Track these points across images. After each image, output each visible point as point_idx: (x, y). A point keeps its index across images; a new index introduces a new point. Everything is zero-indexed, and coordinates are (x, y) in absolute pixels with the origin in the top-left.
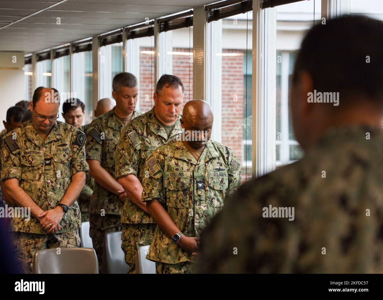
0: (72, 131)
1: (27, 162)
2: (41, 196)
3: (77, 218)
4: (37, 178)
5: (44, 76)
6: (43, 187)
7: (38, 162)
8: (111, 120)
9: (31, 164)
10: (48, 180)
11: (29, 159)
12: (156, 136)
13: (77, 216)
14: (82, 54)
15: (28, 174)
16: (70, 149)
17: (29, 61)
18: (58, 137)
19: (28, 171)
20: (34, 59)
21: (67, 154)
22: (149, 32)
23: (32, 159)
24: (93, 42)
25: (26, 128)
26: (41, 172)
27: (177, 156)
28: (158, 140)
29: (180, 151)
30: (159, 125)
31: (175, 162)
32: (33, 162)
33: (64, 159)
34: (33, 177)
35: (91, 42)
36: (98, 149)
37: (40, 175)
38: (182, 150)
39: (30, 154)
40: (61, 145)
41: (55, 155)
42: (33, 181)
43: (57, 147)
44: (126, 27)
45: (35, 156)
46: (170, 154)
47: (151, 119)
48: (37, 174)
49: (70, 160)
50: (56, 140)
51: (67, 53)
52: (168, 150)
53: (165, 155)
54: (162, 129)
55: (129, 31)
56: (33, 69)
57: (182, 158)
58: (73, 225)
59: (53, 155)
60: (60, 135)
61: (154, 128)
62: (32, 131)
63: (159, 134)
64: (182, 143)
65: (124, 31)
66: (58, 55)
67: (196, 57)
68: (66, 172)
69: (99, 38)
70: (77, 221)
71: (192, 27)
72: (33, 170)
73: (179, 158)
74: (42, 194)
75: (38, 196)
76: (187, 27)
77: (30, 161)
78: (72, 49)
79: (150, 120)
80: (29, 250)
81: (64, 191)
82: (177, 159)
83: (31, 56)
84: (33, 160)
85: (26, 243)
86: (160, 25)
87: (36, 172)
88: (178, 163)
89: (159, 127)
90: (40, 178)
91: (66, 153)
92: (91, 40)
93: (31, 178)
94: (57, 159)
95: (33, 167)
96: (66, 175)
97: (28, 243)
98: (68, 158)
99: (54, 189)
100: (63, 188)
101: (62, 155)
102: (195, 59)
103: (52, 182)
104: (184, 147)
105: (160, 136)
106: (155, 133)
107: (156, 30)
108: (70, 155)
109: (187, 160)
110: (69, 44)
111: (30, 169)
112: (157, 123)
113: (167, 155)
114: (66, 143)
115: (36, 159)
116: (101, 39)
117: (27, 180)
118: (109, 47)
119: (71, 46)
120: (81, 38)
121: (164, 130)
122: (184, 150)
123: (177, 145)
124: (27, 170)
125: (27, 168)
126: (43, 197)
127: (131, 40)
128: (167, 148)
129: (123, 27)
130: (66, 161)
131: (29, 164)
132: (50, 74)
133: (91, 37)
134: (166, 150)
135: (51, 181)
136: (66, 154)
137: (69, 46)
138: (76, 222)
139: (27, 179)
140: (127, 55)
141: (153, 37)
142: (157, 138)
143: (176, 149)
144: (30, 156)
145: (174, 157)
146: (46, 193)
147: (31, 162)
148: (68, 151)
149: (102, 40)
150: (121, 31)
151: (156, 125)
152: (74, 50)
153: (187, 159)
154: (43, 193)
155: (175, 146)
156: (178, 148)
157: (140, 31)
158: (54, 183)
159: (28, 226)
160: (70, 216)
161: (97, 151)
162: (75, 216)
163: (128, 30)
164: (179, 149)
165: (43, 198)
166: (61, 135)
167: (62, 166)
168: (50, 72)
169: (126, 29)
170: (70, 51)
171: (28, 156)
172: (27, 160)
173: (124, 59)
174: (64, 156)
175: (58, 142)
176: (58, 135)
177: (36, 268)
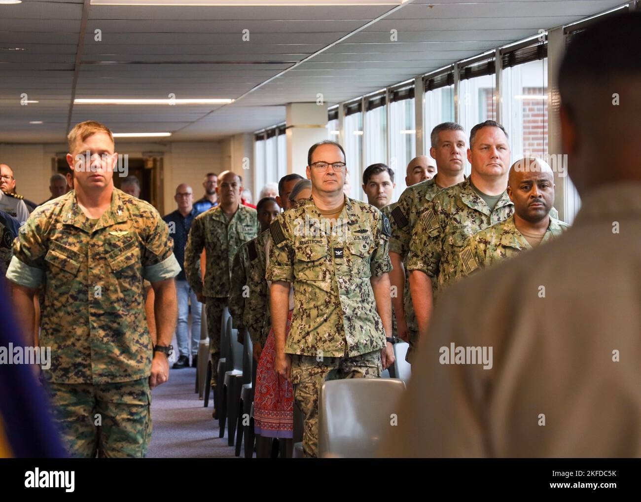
0: (372, 212)
1: (304, 255)
2: (329, 302)
3: (381, 333)
4: (321, 277)
5: (355, 136)
6: (332, 289)
7: (319, 254)
8: (431, 191)
9: (309, 258)
10: (340, 278)
11: (306, 252)
12: (470, 210)
13: (380, 331)
14: (402, 103)
15: (307, 272)
16: (372, 238)
17: (334, 116)
18: (353, 218)
19: (307, 269)
20: (341, 112)
21: (368, 244)
22: (489, 69)
23: (311, 250)
24: (416, 86)
25: (303, 207)
26: (324, 269)
27: (505, 242)
28: (472, 216)
29: (510, 235)
30: (476, 196)
31: (501, 252)
32: (312, 255)
33: (364, 251)
34: (315, 276)
35: (414, 86)
36: (399, 237)
37: (325, 273)
38: (513, 234)
39: (307, 245)
40: (359, 230)
41: (352, 244)
42: (315, 282)
43: (354, 233)
44: (459, 63)
45: (314, 247)
46: (494, 241)
47: (465, 189)
48: (319, 271)
49: (372, 252)
50: (350, 222)
51: (383, 102)
52: (492, 234)
53: (486, 243)
54: (481, 202)
55: (462, 67)
56: (340, 127)
57: (512, 245)
58: (376, 342)
59: (350, 244)
60: (355, 215)
61: (468, 200)
62: (313, 211)
63: (476, 208)
64: (513, 225)
65: (456, 68)
66: (371, 106)
67: (552, 103)
68: (365, 269)
69: (423, 79)
70: (382, 338)
71: (546, 59)
72: (313, 267)
73: (508, 245)
74: (331, 299)
75: (326, 301)
76: (540, 59)
77: (308, 254)
78: (389, 96)
79: (463, 191)
80: (315, 381)
81: (361, 295)
82: (505, 247)
83: (337, 108)
84: (312, 252)
85: (309, 372)
86: (503, 58)
87: (318, 269)
88: (505, 254)
89: (477, 198)
90: (324, 277)
91: (366, 243)
92: (413, 83)
93: (312, 278)
94: (356, 251)
95: (313, 262)
96: (365, 274)
97: (313, 372)
98: (369, 250)
99: (347, 292)
100: (360, 291)
101: (362, 245)
102: (551, 105)
103: (345, 282)
104: (516, 230)
105: (476, 211)
106: (469, 205)
107: (498, 65)
108: (371, 246)
109: (519, 248)
110: (385, 89)
111: (310, 265)
112: (473, 194)
113: (489, 243)
114: (366, 229)
115: (315, 251)
116: (426, 81)
117: (307, 281)
118: (438, 91)
119: (387, 92)
120: (400, 80)
121: (484, 202)
122: (515, 235)
123: (506, 228)
124: (305, 266)
125: (306, 264)
126: (332, 302)
127: (465, 81)
128: (491, 232)
129: (455, 63)
130: (366, 255)
131: (306, 258)
132: (361, 133)
133: (413, 78)
134: (488, 235)
135: (343, 280)
136: (366, 245)
137: (384, 92)
138: (380, 338)
139: (307, 279)
140: (459, 102)
141: (494, 75)
142: (471, 214)
143: (503, 233)
144: (307, 246)
145: (500, 244)
146: (336, 297)
147: (310, 256)
148: (368, 241)
149: (428, 82)
150: (452, 68)
151: (471, 197)
152: (392, 97)
153: (521, 247)
154: (332, 297)
155: (502, 229)
156: (506, 232)
157: (479, 66)
158: (348, 283)
159: (313, 346)
160: (370, 330)
161: (398, 239)
162: (377, 331)
163: (460, 66)
164: (509, 233)
165: (333, 305)
166: (358, 215)
167: (360, 261)
168: (361, 129)
169: (458, 64)
170: (387, 99)
171: (306, 248)
172: (303, 253)
173: (456, 108)
174: (364, 246)
175: (354, 226)
176: (352, 215)
177: (323, 406)
